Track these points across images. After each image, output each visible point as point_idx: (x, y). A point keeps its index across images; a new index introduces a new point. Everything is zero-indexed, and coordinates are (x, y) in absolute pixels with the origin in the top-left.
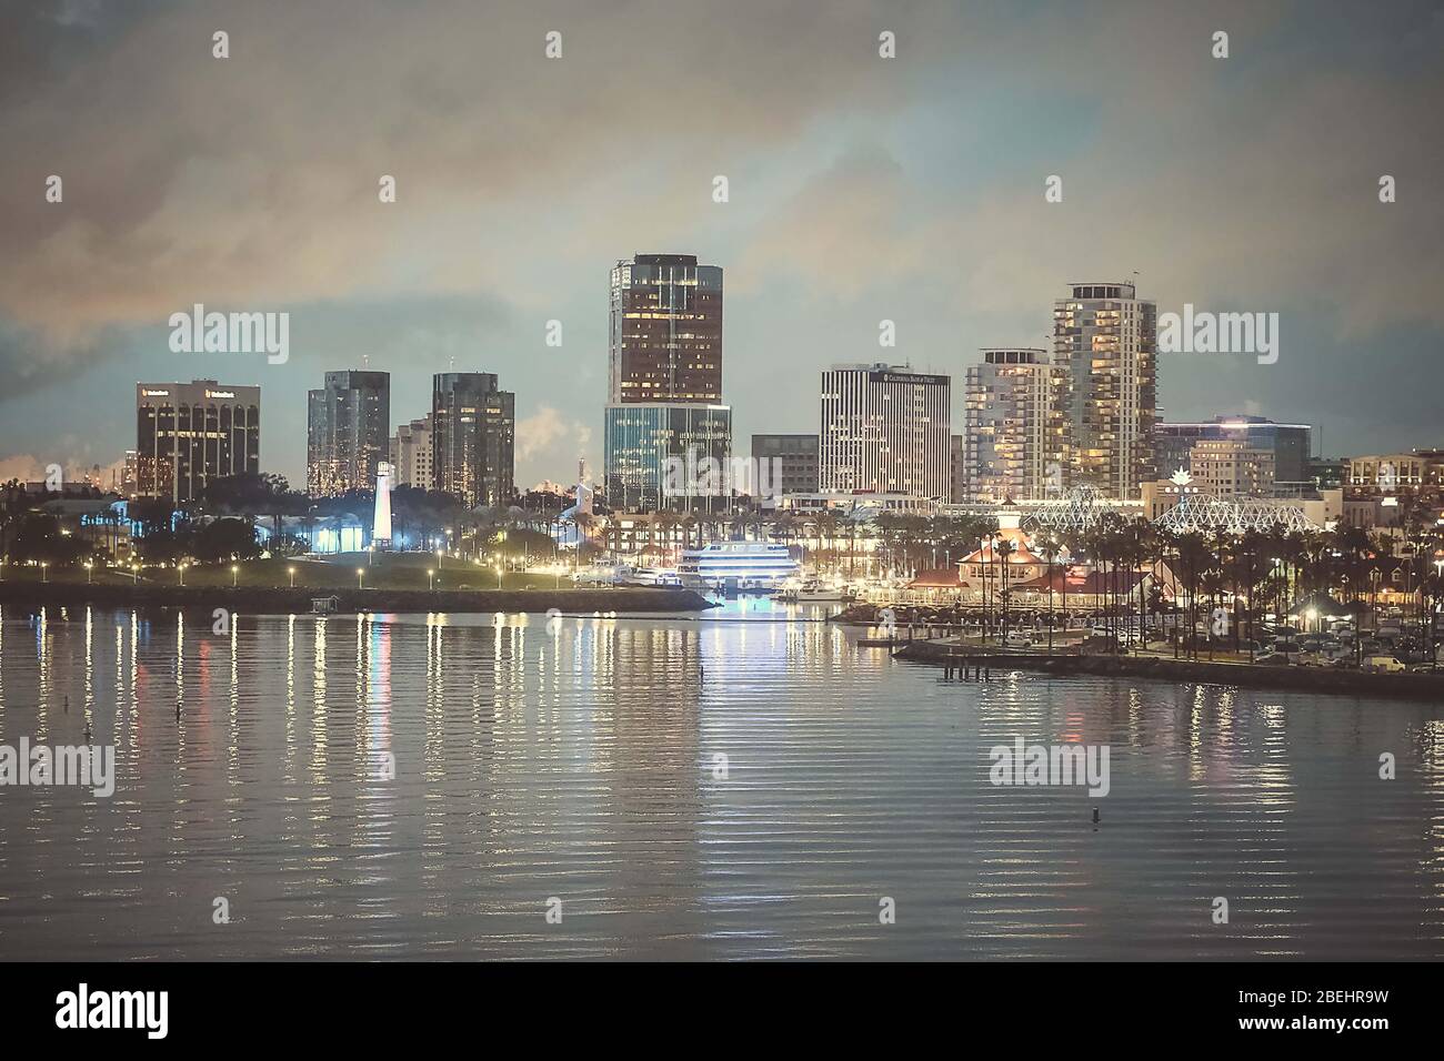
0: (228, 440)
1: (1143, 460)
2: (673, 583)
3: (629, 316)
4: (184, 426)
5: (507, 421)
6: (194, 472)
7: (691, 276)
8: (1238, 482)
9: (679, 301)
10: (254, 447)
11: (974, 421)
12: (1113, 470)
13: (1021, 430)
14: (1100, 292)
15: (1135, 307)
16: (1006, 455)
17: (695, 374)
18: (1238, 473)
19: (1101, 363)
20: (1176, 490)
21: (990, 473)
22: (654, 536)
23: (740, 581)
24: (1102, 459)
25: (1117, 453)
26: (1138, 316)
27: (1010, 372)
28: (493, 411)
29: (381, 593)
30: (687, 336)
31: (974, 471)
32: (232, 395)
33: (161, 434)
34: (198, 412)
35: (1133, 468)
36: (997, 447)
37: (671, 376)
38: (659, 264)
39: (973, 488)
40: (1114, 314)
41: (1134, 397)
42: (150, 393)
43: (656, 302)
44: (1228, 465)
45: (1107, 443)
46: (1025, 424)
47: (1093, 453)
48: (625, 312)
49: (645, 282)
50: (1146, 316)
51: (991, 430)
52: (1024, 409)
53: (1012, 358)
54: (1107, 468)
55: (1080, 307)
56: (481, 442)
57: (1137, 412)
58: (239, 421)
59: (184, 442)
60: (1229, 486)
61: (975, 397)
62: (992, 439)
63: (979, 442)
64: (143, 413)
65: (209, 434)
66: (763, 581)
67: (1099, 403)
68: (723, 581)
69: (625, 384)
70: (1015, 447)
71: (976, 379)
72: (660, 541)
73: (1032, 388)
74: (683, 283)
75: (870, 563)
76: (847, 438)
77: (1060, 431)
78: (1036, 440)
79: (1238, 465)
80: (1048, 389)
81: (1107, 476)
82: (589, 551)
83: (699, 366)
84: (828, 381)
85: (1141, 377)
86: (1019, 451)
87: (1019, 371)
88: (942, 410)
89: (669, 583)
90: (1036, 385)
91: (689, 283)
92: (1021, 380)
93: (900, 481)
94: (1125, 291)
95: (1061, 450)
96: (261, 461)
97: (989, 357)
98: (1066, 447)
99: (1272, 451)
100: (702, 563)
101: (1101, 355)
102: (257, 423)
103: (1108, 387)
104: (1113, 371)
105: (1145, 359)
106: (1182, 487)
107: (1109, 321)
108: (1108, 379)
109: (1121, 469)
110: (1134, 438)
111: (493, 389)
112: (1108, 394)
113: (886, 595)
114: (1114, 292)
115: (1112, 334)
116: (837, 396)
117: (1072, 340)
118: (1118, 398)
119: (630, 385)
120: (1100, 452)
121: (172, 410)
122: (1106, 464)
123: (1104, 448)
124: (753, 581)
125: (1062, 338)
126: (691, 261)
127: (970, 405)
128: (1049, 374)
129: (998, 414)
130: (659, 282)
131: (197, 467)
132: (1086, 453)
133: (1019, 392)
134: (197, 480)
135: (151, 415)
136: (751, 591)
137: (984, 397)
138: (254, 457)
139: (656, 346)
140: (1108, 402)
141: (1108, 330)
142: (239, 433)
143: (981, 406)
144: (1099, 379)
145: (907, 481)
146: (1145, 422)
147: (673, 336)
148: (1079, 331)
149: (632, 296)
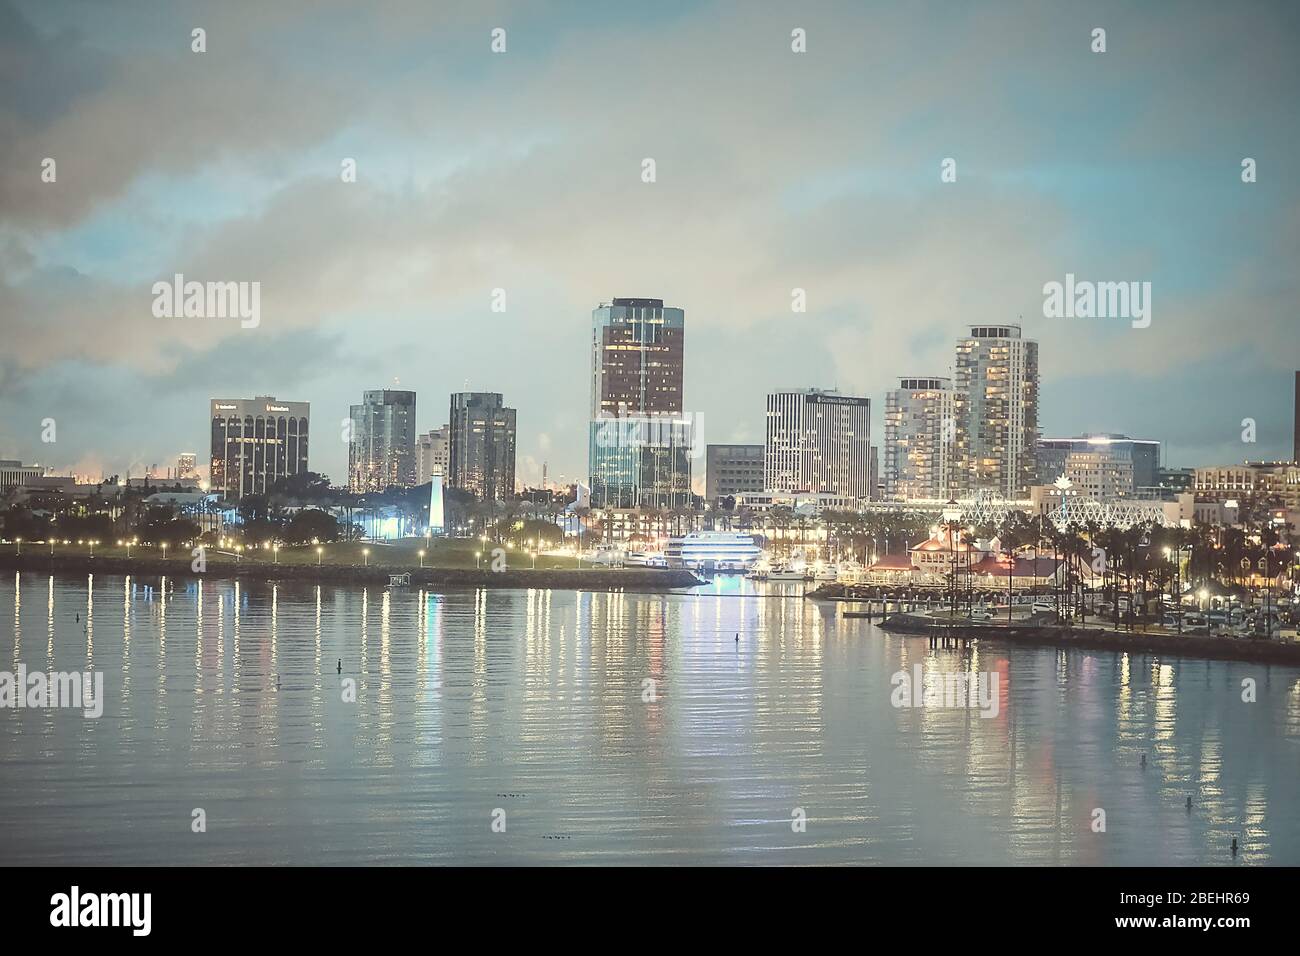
0: (283, 445)
1: (1026, 468)
2: (660, 564)
3: (608, 348)
4: (248, 434)
5: (510, 432)
6: (256, 471)
7: (659, 316)
8: (1104, 487)
9: (649, 336)
10: (304, 451)
11: (892, 436)
12: (1003, 476)
13: (929, 443)
14: (993, 332)
15: (1021, 345)
16: (917, 463)
17: (661, 394)
18: (1103, 480)
19: (993, 390)
20: (1059, 493)
21: (905, 477)
22: (639, 526)
23: (716, 564)
24: (994, 468)
25: (1006, 462)
26: (1023, 352)
27: (921, 396)
28: (499, 424)
29: (438, 570)
30: (655, 364)
31: (891, 476)
32: (287, 409)
33: (230, 440)
34: (260, 422)
35: (1019, 475)
36: (910, 457)
37: (642, 396)
38: (633, 305)
39: (891, 490)
40: (1004, 350)
41: (1020, 417)
42: (222, 407)
43: (630, 337)
44: (1096, 473)
45: (998, 455)
46: (933, 438)
47: (986, 462)
48: (605, 344)
49: (621, 320)
50: (1030, 352)
51: (905, 443)
52: (933, 426)
53: (923, 385)
54: (998, 474)
55: (977, 344)
56: (490, 448)
57: (1022, 429)
58: (293, 430)
59: (248, 446)
60: (1096, 490)
61: (893, 416)
62: (906, 450)
63: (895, 453)
64: (216, 422)
65: (269, 441)
66: (735, 563)
67: (992, 422)
68: (702, 564)
69: (604, 403)
70: (925, 457)
71: (893, 401)
72: (645, 530)
73: (939, 409)
74: (652, 321)
75: (819, 550)
76: (788, 448)
77: (961, 444)
78: (941, 451)
79: (1104, 473)
80: (952, 411)
81: (998, 481)
82: (589, 538)
83: (664, 389)
84: (773, 401)
85: (1026, 401)
86: (928, 460)
87: (929, 395)
88: (863, 426)
89: (658, 564)
90: (942, 407)
91: (657, 322)
92: (930, 402)
93: (829, 483)
94: (1013, 331)
95: (962, 460)
96: (309, 462)
97: (904, 384)
98: (965, 457)
99: (1131, 462)
100: (685, 549)
101: (993, 383)
102: (307, 431)
103: (999, 409)
104: (1003, 396)
105: (1029, 387)
106: (1063, 490)
107: (1000, 356)
108: (999, 402)
109: (1009, 475)
110: (1020, 451)
111: (499, 406)
112: (998, 415)
113: (852, 576)
114: (1004, 332)
115: (1003, 366)
116: (779, 414)
117: (970, 370)
118: (1007, 417)
119: (609, 403)
120: (992, 462)
121: (239, 421)
122: (997, 471)
123: (996, 458)
124: (727, 563)
125: (961, 369)
126: (658, 303)
127: (889, 422)
128: (952, 398)
129: (911, 430)
130: (633, 321)
131: (259, 467)
132: (980, 462)
133: (929, 412)
134: (258, 477)
135: (222, 425)
136: (725, 572)
137: (900, 416)
138: (304, 459)
139: (630, 372)
140: (999, 422)
141: (1000, 363)
142: (292, 441)
143: (897, 424)
144: (991, 403)
145: (836, 484)
146: (1029, 437)
147: (643, 365)
148: (976, 363)
149: (611, 332)
